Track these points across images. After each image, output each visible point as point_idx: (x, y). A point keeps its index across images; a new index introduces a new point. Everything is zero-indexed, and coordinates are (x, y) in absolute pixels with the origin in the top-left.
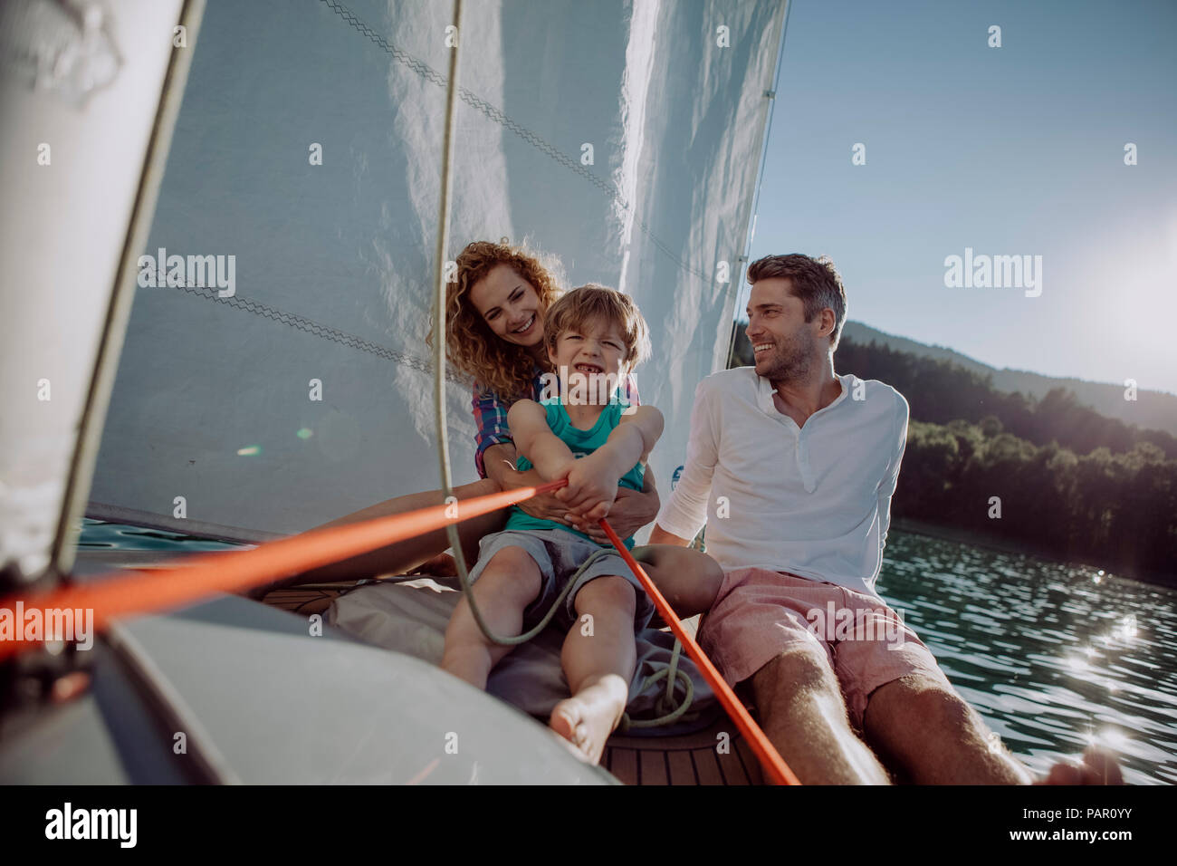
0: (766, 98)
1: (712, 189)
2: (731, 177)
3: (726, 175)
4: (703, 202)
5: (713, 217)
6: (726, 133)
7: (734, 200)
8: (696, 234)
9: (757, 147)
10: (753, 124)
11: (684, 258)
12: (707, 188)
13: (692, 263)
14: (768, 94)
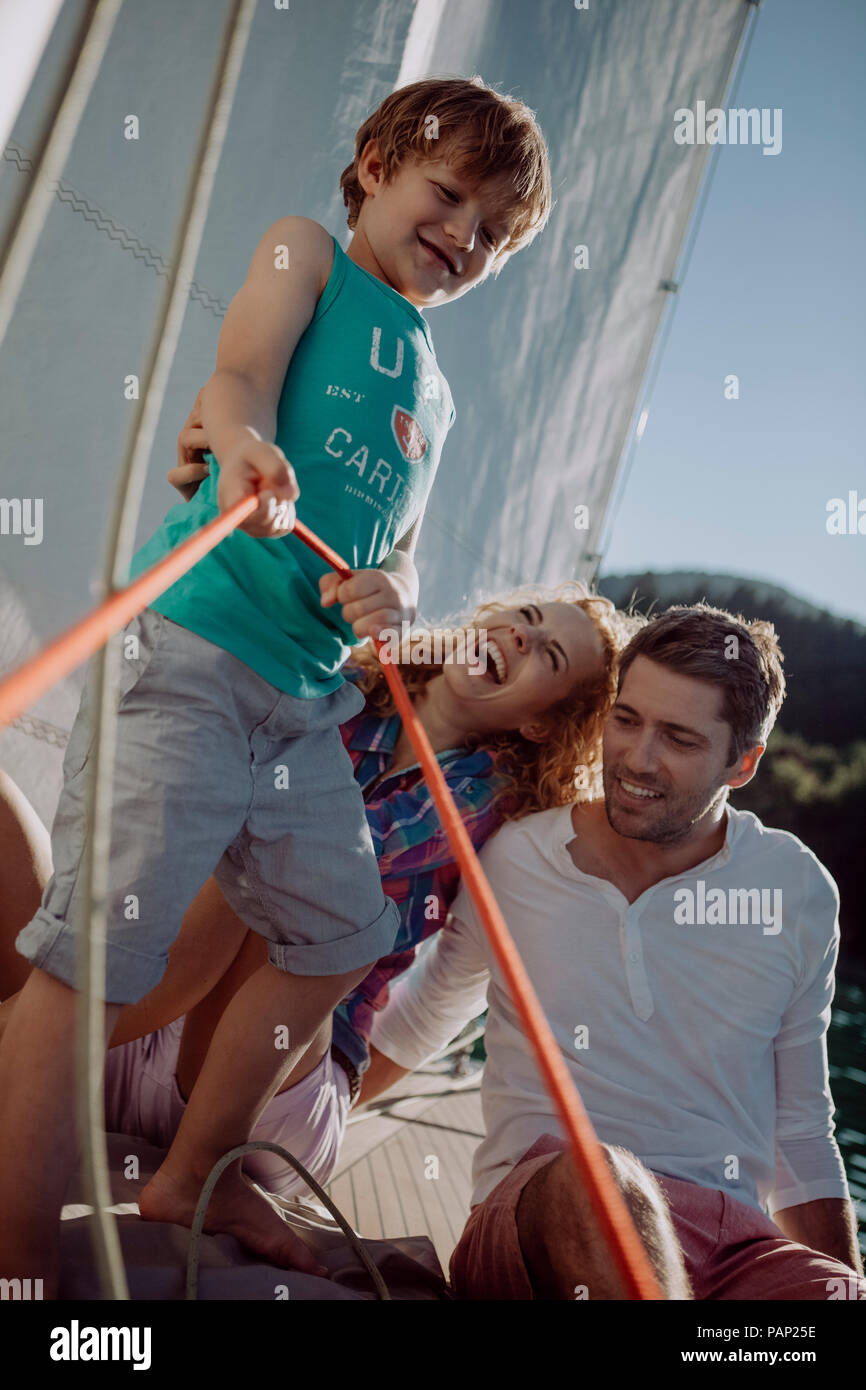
0: (662, 292)
1: (550, 438)
2: (586, 419)
3: (579, 415)
4: (533, 459)
5: (548, 482)
6: (585, 347)
7: (588, 457)
8: (514, 512)
9: (637, 374)
10: (634, 335)
11: (489, 549)
12: (541, 436)
13: (503, 560)
14: (666, 286)
